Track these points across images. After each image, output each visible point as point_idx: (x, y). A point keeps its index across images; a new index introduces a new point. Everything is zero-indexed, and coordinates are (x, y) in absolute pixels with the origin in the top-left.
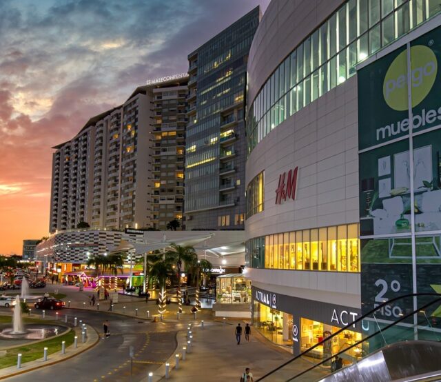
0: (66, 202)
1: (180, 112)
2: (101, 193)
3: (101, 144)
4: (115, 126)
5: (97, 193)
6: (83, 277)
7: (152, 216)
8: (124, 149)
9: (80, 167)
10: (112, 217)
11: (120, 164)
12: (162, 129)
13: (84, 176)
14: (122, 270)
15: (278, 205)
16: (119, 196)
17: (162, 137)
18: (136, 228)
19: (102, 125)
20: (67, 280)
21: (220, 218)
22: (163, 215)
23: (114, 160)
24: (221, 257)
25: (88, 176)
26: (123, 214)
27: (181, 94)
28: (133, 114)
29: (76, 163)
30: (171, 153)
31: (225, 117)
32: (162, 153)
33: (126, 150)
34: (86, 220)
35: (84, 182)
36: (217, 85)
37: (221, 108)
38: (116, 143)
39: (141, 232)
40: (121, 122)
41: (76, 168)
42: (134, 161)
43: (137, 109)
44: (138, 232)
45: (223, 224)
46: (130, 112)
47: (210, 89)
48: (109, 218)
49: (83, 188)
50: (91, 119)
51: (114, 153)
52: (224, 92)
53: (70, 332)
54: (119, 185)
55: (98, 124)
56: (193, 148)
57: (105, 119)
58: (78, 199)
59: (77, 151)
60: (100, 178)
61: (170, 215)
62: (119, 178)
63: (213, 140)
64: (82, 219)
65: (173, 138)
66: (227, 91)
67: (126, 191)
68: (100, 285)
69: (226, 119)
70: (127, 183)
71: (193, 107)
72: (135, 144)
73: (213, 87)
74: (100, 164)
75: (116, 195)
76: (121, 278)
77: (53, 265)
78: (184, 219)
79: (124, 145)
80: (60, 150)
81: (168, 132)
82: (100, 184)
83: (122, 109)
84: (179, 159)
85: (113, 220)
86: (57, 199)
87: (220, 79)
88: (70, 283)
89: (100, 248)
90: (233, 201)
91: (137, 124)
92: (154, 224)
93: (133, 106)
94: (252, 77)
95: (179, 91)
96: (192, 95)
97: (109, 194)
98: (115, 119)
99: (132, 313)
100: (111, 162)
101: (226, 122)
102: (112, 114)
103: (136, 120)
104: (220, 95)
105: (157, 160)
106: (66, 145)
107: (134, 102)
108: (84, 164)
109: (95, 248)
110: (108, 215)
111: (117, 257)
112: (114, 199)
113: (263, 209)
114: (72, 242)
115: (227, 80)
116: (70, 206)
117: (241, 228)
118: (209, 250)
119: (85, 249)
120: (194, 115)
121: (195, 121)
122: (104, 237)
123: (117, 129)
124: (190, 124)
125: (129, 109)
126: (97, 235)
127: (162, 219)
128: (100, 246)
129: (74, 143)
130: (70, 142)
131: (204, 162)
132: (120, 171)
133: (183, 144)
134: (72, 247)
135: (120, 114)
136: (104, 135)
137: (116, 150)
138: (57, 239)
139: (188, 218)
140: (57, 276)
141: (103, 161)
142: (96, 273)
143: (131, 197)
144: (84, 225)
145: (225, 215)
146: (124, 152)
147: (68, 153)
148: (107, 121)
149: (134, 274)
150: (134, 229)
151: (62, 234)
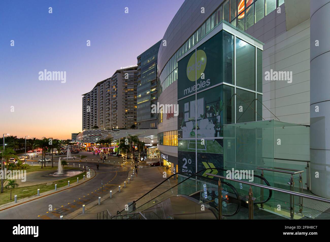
0: (89, 118)
1: (135, 81)
2: (103, 114)
3: (102, 94)
4: (108, 86)
5: (102, 114)
6: (95, 148)
7: (125, 123)
8: (112, 96)
9: (94, 103)
10: (108, 124)
11: (110, 102)
12: (128, 88)
13: (96, 107)
14: (111, 145)
15: (168, 120)
16: (111, 115)
17: (128, 91)
18: (117, 128)
19: (102, 86)
20: (88, 150)
21: (151, 124)
22: (129, 123)
23: (108, 101)
24: (151, 139)
25: (97, 107)
26: (113, 122)
27: (135, 73)
28: (116, 81)
29: (92, 101)
30: (132, 98)
31: (152, 83)
32: (128, 98)
33: (113, 96)
34: (97, 125)
35: (96, 109)
36: (149, 70)
37: (151, 79)
38: (109, 93)
39: (119, 130)
40: (111, 85)
41: (92, 104)
42: (116, 101)
43: (117, 79)
44: (118, 130)
45: (152, 127)
46: (114, 80)
47: (146, 71)
48: (107, 124)
49: (96, 112)
50: (98, 83)
51: (108, 98)
52: (152, 73)
53: (84, 172)
54: (110, 111)
55: (101, 85)
56: (140, 96)
57: (104, 83)
58: (94, 117)
59: (92, 97)
60: (102, 107)
61: (132, 123)
62: (110, 108)
63: (148, 93)
64: (96, 125)
65: (132, 91)
66: (153, 72)
67: (114, 113)
68: (102, 151)
69: (153, 84)
70: (114, 110)
71: (139, 79)
72: (117, 94)
73: (147, 71)
74: (102, 102)
75: (109, 115)
76: (111, 149)
77: (83, 144)
78: (137, 124)
79: (112, 94)
80: (85, 96)
81: (130, 89)
82: (102, 110)
83: (111, 79)
84: (135, 100)
85: (109, 125)
86: (85, 117)
87: (150, 68)
88: (90, 151)
89: (102, 137)
90: (156, 117)
91: (117, 85)
92: (126, 126)
93: (115, 78)
94: (159, 66)
95: (134, 72)
96: (139, 74)
97: (106, 114)
98: (108, 83)
99: (112, 163)
100: (107, 101)
101: (153, 85)
102: (107, 81)
103: (117, 84)
104: (150, 74)
105: (126, 101)
106: (88, 94)
107: (116, 76)
108: (96, 102)
109: (99, 137)
110: (106, 123)
111: (109, 140)
112: (109, 117)
113: (162, 122)
114: (90, 134)
115: (153, 68)
116: (91, 119)
117: (156, 128)
118: (145, 137)
119: (96, 137)
120: (140, 82)
121: (141, 85)
122: (103, 132)
123: (109, 87)
124: (138, 86)
125: (114, 79)
126: (101, 132)
127: (128, 125)
128: (102, 136)
129: (91, 93)
130: (89, 93)
131: (145, 101)
132: (110, 105)
133: (136, 94)
134: (90, 136)
135: (110, 81)
136: (103, 90)
137: (109, 96)
138: (84, 133)
139: (138, 124)
140: (85, 148)
141: (104, 101)
142: (100, 147)
143: (116, 116)
144: (96, 127)
145: (153, 123)
146: (112, 97)
147: (89, 97)
148: (105, 84)
149: (116, 147)
150: (117, 129)
151: (86, 131)
